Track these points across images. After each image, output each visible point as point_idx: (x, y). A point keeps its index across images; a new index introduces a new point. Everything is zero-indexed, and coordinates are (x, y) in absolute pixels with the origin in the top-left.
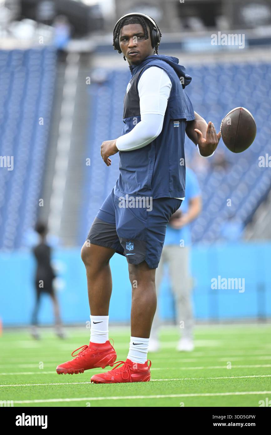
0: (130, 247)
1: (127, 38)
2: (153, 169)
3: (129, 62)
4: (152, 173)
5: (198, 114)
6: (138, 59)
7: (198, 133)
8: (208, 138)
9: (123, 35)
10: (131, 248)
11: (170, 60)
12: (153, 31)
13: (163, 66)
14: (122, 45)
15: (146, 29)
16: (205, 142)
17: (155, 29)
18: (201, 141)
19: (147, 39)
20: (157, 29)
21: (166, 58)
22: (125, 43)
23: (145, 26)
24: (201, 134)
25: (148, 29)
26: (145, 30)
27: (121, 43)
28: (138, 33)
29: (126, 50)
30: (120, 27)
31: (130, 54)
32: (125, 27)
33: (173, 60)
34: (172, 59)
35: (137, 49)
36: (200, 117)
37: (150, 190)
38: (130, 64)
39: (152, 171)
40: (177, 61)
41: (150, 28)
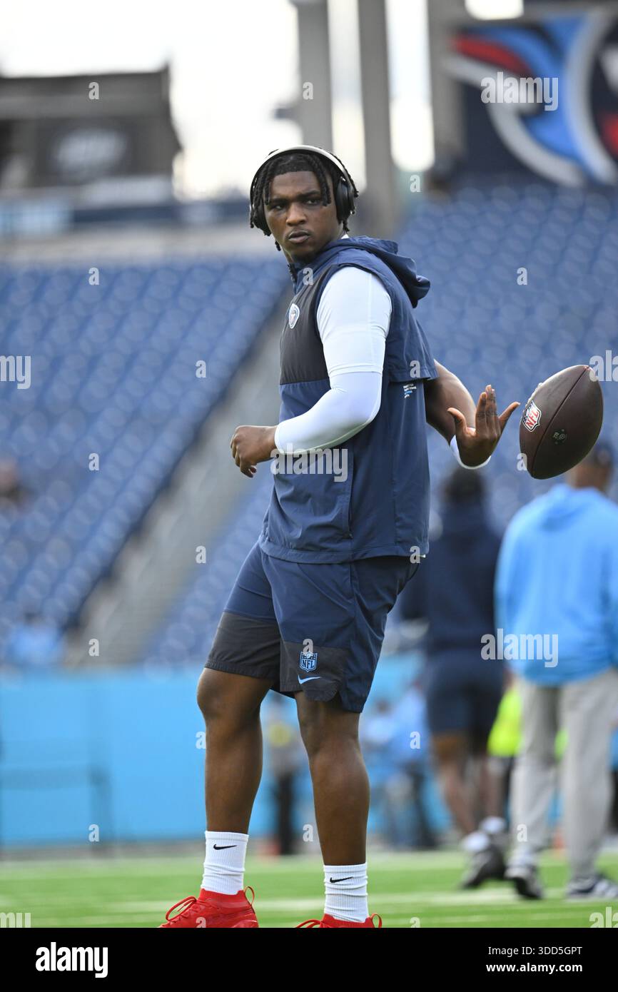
0: (308, 664)
1: (284, 203)
2: (350, 491)
3: (287, 255)
4: (349, 501)
5: (443, 367)
6: (309, 249)
7: (456, 417)
8: (478, 427)
9: (275, 197)
10: (310, 666)
11: (381, 249)
12: (340, 185)
13: (369, 266)
14: (273, 220)
15: (326, 182)
16: (473, 437)
17: (344, 180)
18: (463, 433)
19: (328, 205)
20: (348, 180)
21: (371, 243)
22: (279, 214)
23: (324, 176)
24: (461, 420)
25: (330, 183)
26: (322, 183)
27: (269, 214)
28: (308, 192)
29: (283, 230)
30: (268, 177)
31: (292, 240)
32: (278, 178)
33: (386, 247)
34: (383, 246)
35: (307, 228)
36: (448, 372)
37: (349, 538)
38: (289, 260)
39: (349, 496)
40: (395, 247)
41: (333, 180)
